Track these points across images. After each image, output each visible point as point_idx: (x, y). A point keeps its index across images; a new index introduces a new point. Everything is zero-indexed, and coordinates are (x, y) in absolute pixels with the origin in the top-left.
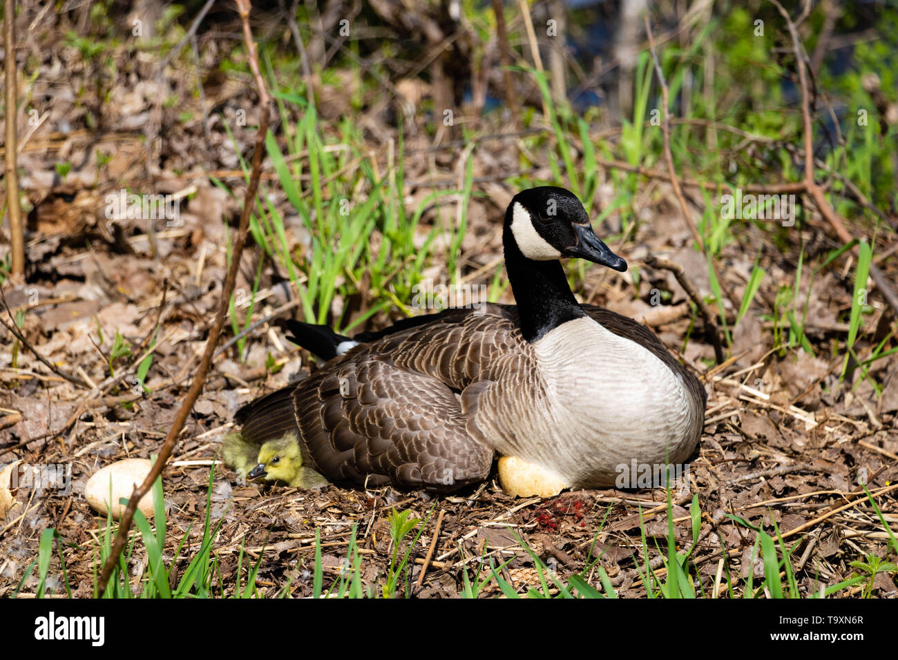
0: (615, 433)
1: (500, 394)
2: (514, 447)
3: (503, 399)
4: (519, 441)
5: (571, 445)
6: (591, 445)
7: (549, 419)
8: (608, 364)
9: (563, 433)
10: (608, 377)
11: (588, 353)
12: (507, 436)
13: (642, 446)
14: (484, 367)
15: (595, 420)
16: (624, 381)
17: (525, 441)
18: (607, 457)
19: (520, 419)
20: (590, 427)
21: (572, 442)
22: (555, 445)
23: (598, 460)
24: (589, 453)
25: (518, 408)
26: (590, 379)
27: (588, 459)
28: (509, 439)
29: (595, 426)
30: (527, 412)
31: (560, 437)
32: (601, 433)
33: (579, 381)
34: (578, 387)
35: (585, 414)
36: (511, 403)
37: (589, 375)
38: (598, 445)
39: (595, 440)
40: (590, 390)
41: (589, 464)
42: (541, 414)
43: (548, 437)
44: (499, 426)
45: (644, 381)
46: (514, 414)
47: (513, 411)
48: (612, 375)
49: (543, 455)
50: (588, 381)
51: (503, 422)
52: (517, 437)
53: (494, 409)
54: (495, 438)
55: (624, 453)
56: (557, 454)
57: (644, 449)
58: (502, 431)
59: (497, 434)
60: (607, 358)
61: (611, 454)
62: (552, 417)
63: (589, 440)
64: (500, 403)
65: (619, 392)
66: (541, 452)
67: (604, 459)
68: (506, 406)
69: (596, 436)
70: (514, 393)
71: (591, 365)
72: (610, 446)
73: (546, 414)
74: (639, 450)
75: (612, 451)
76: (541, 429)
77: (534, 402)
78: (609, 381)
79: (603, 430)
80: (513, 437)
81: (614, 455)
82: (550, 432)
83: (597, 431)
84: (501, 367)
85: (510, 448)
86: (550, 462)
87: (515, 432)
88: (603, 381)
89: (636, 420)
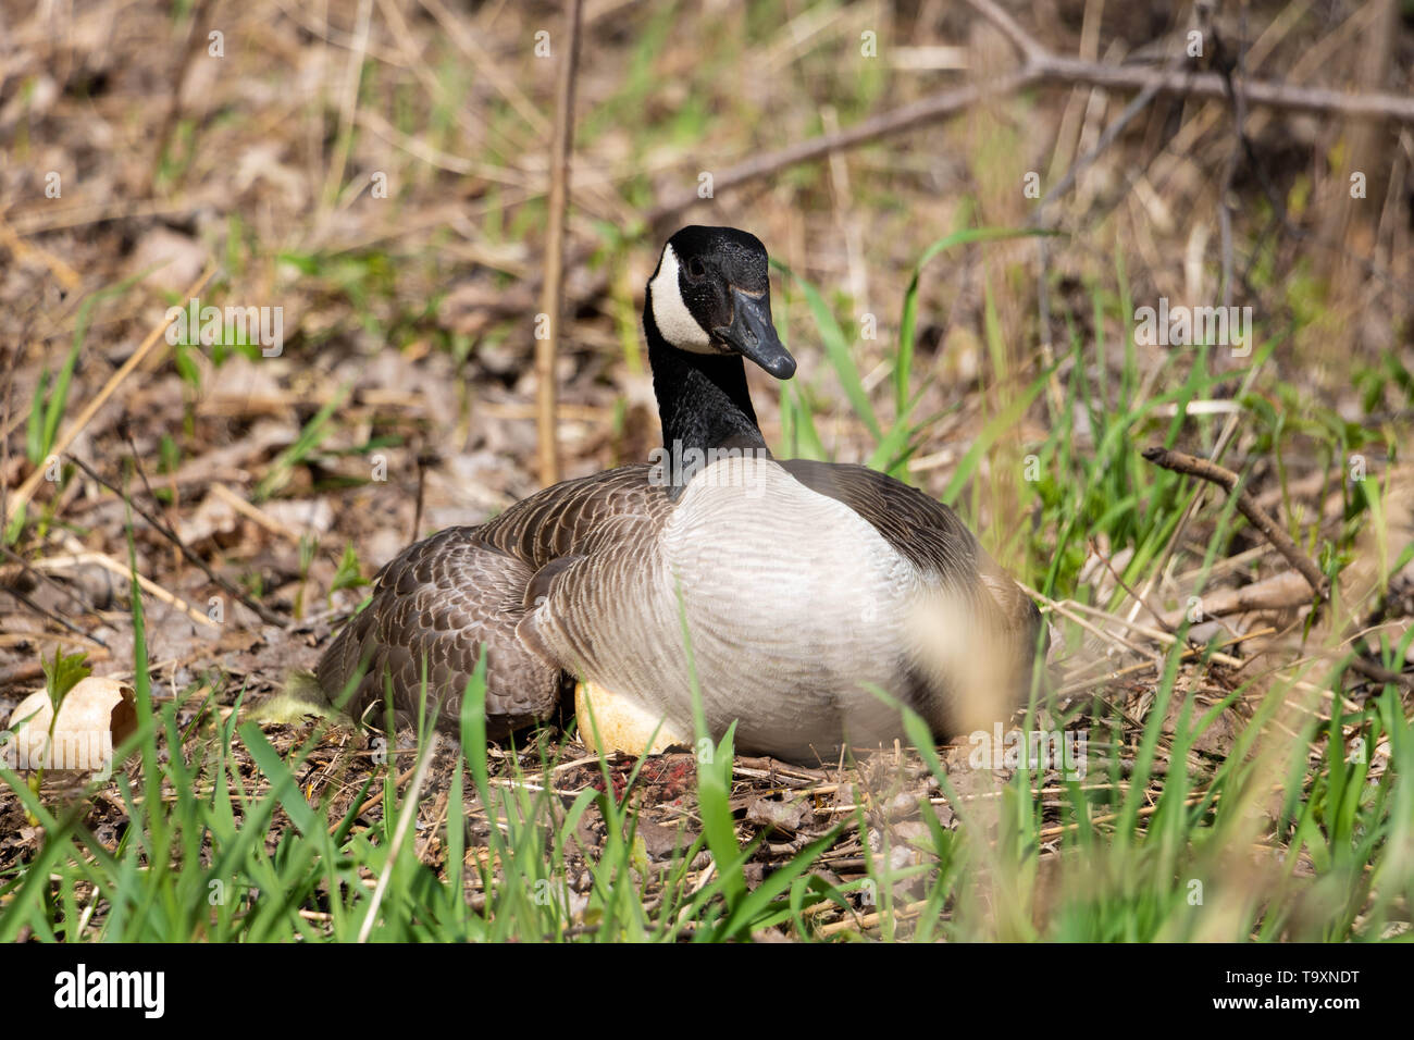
0: (752, 644)
1: (582, 574)
2: (589, 663)
3: (583, 582)
4: (597, 654)
5: (681, 663)
6: (714, 665)
7: (647, 616)
8: (756, 527)
9: (669, 643)
10: (750, 549)
11: (728, 508)
12: (579, 644)
13: (801, 673)
14: (578, 536)
15: (721, 621)
16: (777, 557)
17: (606, 653)
18: (742, 690)
19: (601, 615)
20: (711, 632)
21: (683, 657)
22: (654, 661)
23: (729, 693)
24: (711, 680)
25: (601, 596)
26: (721, 551)
27: (712, 691)
28: (583, 649)
29: (719, 629)
30: (614, 603)
31: (664, 647)
32: (729, 643)
33: (704, 555)
34: (701, 565)
35: (706, 609)
36: (593, 587)
37: (719, 544)
38: (725, 664)
39: (720, 656)
40: (716, 570)
41: (715, 701)
42: (635, 607)
43: (642, 647)
44: (570, 627)
45: (816, 561)
46: (594, 606)
47: (593, 601)
48: (758, 546)
49: (635, 679)
50: (716, 554)
51: (576, 619)
52: (594, 646)
53: (567, 599)
54: (561, 647)
55: (770, 682)
56: (657, 678)
57: (806, 678)
58: (573, 635)
59: (564, 639)
60: (756, 518)
61: (747, 683)
62: (653, 612)
63: (710, 654)
64: (578, 588)
65: (764, 574)
66: (632, 674)
67: (737, 692)
68: (584, 593)
69: (720, 648)
70: (601, 573)
71: (726, 528)
72: (745, 668)
73: (645, 608)
74: (796, 679)
75: (750, 678)
76: (633, 634)
77: (628, 586)
78: (750, 555)
79: (733, 639)
80: (588, 645)
81: (753, 685)
82: (647, 639)
83: (722, 640)
84: (602, 534)
85: (583, 665)
86: (647, 694)
87: (591, 638)
88: (741, 556)
89: (789, 626)
